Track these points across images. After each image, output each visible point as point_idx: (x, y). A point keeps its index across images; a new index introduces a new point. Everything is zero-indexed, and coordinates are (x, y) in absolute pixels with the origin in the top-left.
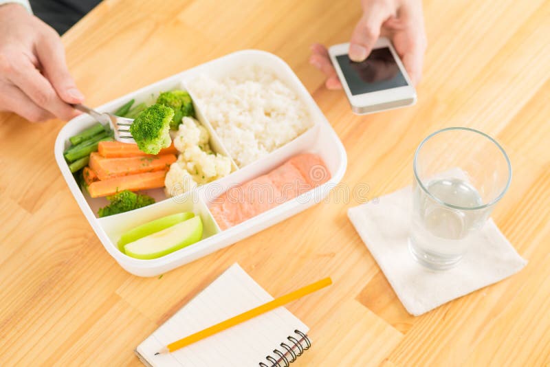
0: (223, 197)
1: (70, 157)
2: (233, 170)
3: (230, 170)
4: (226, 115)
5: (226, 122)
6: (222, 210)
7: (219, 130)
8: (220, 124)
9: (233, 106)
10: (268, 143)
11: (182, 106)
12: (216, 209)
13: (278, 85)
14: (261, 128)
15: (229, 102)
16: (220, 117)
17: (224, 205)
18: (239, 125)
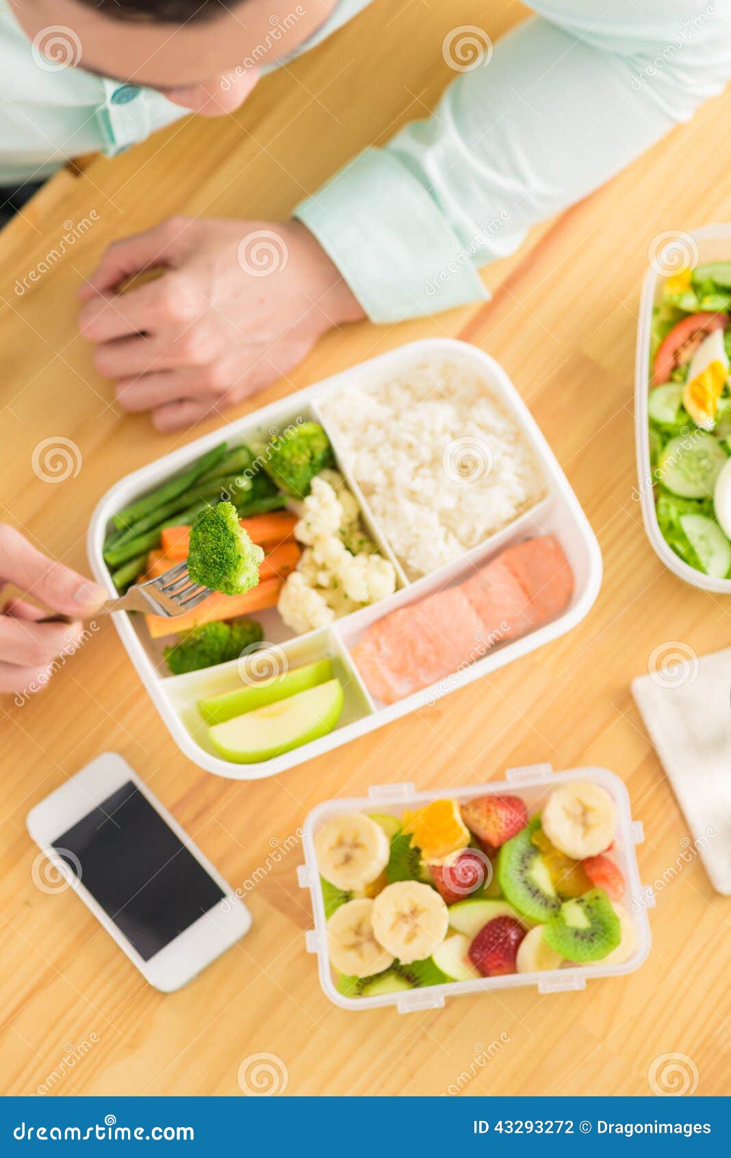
0: (381, 622)
1: (114, 560)
2: (398, 586)
3: (393, 588)
4: (388, 474)
5: (391, 484)
6: (379, 648)
7: (376, 500)
8: (378, 489)
9: (403, 456)
10: (463, 531)
11: (312, 458)
12: (369, 647)
13: (484, 413)
14: (449, 502)
15: (395, 445)
16: (379, 478)
17: (382, 640)
18: (413, 495)
